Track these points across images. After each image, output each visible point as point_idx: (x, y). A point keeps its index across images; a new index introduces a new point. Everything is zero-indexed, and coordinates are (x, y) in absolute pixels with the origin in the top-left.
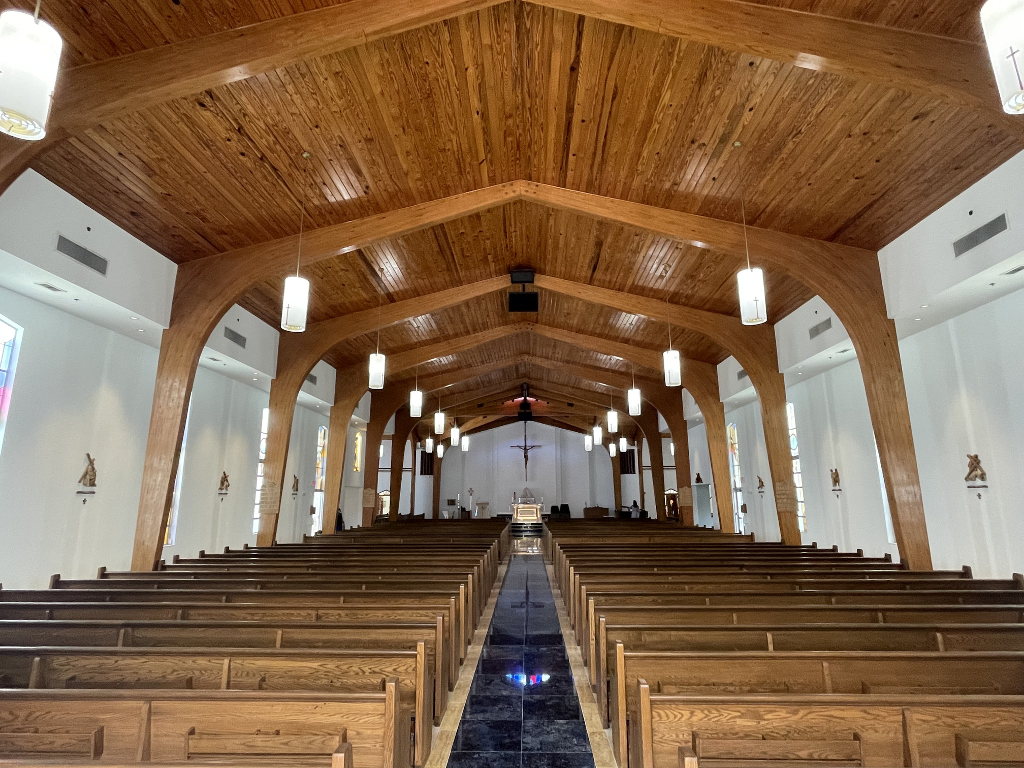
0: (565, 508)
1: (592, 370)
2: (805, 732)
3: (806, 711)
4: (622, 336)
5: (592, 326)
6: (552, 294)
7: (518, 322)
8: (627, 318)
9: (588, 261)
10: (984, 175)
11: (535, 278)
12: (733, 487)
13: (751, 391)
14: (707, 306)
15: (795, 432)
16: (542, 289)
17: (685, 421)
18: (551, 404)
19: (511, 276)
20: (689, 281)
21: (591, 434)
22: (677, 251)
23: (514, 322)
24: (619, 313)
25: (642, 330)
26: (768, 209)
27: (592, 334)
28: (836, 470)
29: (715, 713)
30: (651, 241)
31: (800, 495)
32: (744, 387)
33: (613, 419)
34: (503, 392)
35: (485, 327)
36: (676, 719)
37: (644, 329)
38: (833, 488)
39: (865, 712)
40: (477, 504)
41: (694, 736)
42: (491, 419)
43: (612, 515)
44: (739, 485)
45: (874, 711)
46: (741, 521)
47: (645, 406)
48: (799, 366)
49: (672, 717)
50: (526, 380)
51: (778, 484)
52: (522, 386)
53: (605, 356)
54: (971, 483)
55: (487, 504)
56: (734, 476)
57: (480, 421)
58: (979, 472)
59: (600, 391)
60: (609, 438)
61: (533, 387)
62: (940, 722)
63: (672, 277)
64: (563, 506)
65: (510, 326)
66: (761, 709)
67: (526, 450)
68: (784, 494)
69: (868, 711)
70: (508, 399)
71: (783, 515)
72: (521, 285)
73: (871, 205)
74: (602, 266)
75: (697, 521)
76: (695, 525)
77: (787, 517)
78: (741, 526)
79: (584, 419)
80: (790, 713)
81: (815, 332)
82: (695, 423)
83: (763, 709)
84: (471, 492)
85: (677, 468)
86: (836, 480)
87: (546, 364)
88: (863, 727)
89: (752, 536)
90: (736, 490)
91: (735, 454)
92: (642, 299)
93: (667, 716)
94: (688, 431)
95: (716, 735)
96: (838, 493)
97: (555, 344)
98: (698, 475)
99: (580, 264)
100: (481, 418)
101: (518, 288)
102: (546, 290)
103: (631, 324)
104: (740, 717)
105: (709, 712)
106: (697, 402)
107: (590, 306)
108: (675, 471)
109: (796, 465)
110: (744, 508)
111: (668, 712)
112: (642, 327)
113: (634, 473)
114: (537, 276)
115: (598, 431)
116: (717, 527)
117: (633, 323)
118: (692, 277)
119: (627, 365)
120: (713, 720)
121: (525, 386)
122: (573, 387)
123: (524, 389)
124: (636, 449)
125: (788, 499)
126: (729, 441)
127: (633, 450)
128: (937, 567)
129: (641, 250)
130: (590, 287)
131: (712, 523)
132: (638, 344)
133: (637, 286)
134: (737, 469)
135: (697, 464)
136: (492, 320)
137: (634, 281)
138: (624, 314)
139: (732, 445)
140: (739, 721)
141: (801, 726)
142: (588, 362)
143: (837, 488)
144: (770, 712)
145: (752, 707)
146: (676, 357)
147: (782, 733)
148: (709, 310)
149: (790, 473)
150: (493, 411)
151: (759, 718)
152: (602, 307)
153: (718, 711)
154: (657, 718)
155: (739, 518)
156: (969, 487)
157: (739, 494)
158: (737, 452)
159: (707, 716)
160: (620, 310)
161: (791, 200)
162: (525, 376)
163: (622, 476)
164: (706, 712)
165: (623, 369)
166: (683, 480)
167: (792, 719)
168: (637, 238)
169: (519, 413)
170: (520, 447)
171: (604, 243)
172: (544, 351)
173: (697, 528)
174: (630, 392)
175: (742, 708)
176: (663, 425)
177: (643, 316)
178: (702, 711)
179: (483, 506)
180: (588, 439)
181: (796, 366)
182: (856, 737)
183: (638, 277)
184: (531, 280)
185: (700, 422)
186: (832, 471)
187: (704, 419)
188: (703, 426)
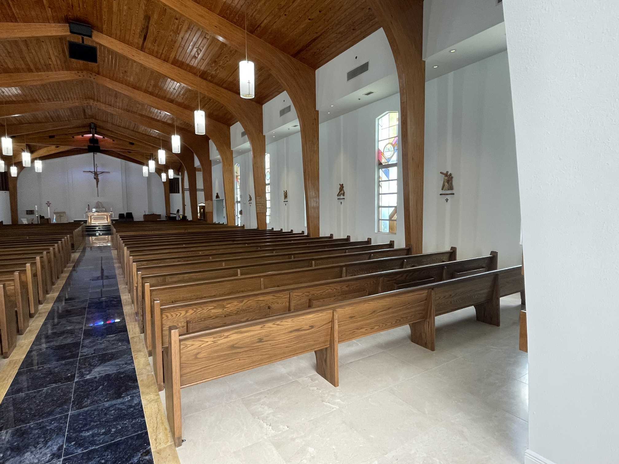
0: (130, 215)
1: (147, 119)
2: (246, 310)
3: (247, 300)
4: (168, 96)
5: (145, 84)
6: (111, 52)
7: (81, 70)
8: (171, 84)
9: (139, 31)
10: (364, 37)
11: (93, 34)
12: (236, 201)
13: (247, 145)
14: (224, 85)
15: (269, 170)
16: (101, 45)
17: (211, 161)
18: (115, 142)
19: (70, 27)
20: (213, 65)
21: (147, 165)
22: (205, 40)
23: (78, 70)
24: (166, 78)
25: (182, 95)
26: (263, 25)
27: (146, 91)
28: (286, 191)
29: (200, 309)
30: (187, 26)
31: (268, 204)
32: (245, 142)
33: (162, 155)
34: (73, 128)
35: (48, 68)
36: (178, 316)
37: (183, 95)
38: (284, 200)
39: (274, 296)
40: (55, 213)
41: (188, 322)
42: (62, 149)
43: (163, 218)
44: (239, 200)
45: (278, 295)
46: (239, 219)
47: (183, 148)
48: (274, 131)
49: (174, 315)
50: (93, 121)
51: (257, 198)
52: (90, 126)
53: (156, 110)
54: (339, 197)
55: (64, 213)
56: (237, 194)
57: (52, 149)
58: (343, 192)
59: (153, 136)
60: (160, 169)
61: (100, 127)
62: (304, 295)
63: (202, 59)
64: (127, 213)
65: (73, 72)
66: (225, 303)
67: (96, 174)
68: (260, 203)
69: (275, 295)
70: (78, 134)
71: (259, 214)
72: (80, 37)
73: (314, 40)
74: (150, 38)
75: (216, 220)
76: (214, 222)
77: (261, 215)
78: (239, 222)
79: (142, 155)
80: (239, 302)
81: (283, 112)
82: (217, 162)
83: (226, 303)
84: (48, 204)
85: (204, 190)
86: (286, 197)
87: (110, 110)
88: (272, 303)
89: (243, 226)
90: (238, 202)
91: (238, 182)
92: (182, 72)
93: (172, 315)
94: (212, 167)
95: (200, 320)
96: (286, 203)
97: (116, 95)
98: (217, 194)
99: (132, 32)
100: (53, 147)
101: (77, 39)
102: (105, 47)
103: (174, 89)
104: (213, 309)
105: (197, 309)
106: (217, 149)
107: (144, 68)
108: (203, 192)
109: (268, 189)
110: (241, 213)
111: (172, 313)
112: (182, 92)
113: (179, 193)
114: (95, 33)
115: (152, 164)
116: (225, 223)
117: (176, 88)
118: (215, 62)
119: (172, 119)
120: (199, 313)
121: (92, 126)
122: (133, 131)
123: (93, 128)
124: (180, 177)
125: (262, 206)
126: (235, 174)
127: (178, 179)
128: (321, 235)
129: (180, 32)
130: (142, 52)
131: (224, 221)
132: (179, 105)
133: (178, 60)
134: (238, 190)
135: (217, 187)
136: (55, 63)
137: (176, 55)
138: (169, 80)
139: (237, 176)
140: (213, 311)
141: (244, 308)
142: (144, 113)
143: (286, 200)
144: (230, 303)
145: (220, 303)
146: (202, 116)
147: (235, 312)
148: (226, 88)
149: (264, 193)
150: (65, 142)
151: (224, 307)
152: (153, 72)
153: (201, 308)
154: (165, 318)
155: (238, 218)
156: (338, 199)
157: (239, 204)
158: (239, 180)
159: (195, 311)
160: (166, 76)
161: (275, 22)
162: (92, 117)
163: (171, 194)
164: (195, 310)
165: (170, 122)
166: (208, 197)
167: (239, 305)
168: (177, 21)
169: (89, 146)
170: (91, 172)
171: (151, 18)
172: (107, 99)
173: (215, 224)
174: (173, 137)
175: (215, 304)
176: (197, 163)
177: (183, 85)
178: (193, 310)
179: (60, 214)
180: (145, 169)
181: (272, 131)
182: (269, 308)
183: (178, 54)
184: (89, 34)
185: (219, 162)
186: (284, 191)
187: (221, 160)
188: (220, 165)
